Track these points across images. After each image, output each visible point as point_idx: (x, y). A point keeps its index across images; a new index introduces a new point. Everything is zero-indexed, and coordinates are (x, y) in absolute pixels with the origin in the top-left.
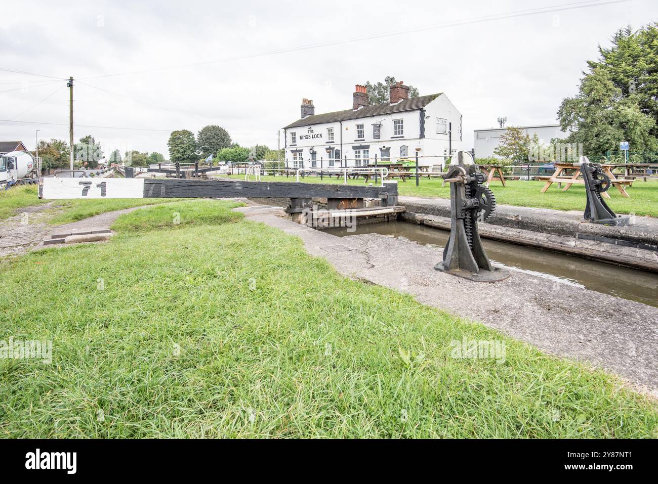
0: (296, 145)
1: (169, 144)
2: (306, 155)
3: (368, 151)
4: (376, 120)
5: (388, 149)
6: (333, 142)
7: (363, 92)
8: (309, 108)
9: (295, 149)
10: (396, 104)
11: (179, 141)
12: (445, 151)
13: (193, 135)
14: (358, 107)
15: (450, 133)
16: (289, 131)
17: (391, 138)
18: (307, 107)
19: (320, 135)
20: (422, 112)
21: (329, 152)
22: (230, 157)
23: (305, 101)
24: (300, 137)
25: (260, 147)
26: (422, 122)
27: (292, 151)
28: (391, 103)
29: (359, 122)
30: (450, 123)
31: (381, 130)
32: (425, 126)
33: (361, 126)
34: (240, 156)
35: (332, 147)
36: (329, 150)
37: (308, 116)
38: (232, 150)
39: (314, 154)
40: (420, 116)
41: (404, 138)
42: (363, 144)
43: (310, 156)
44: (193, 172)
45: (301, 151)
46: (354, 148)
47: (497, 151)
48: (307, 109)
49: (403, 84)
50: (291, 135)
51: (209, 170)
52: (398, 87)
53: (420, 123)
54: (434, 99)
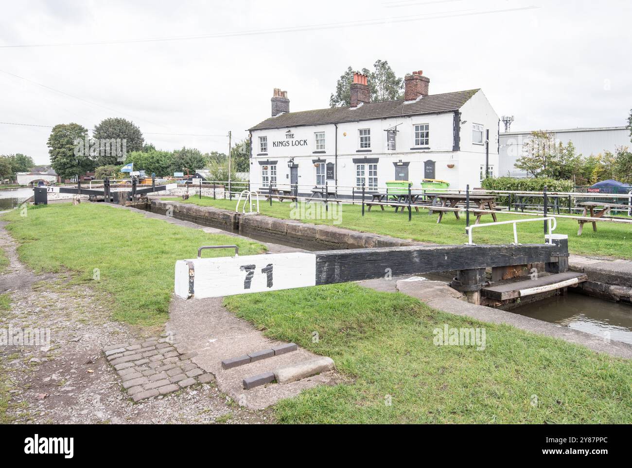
0: (267, 154)
1: (50, 143)
2: (283, 170)
3: (375, 167)
4: (390, 124)
5: (406, 164)
6: (324, 152)
7: (363, 83)
8: (282, 102)
9: (265, 160)
10: (414, 102)
11: (66, 140)
12: (481, 168)
13: (87, 131)
14: (357, 104)
15: (488, 144)
16: (256, 135)
17: (411, 149)
18: (280, 102)
19: (305, 142)
20: (457, 114)
21: (318, 167)
22: (144, 165)
23: (277, 92)
24: (274, 143)
25: (188, 152)
26: (457, 129)
27: (261, 163)
28: (407, 100)
29: (364, 125)
30: (488, 131)
31: (397, 138)
32: (461, 134)
33: (365, 131)
34: (158, 163)
35: (322, 158)
36: (318, 163)
37: (281, 114)
38: (146, 155)
39: (294, 168)
40: (454, 120)
41: (429, 150)
42: (368, 157)
43: (288, 171)
44: (130, 193)
45: (275, 163)
46: (356, 161)
47: (519, 163)
48: (279, 104)
49: (423, 75)
50: (260, 139)
51: (151, 190)
52: (416, 79)
53: (454, 130)
54: (470, 97)
